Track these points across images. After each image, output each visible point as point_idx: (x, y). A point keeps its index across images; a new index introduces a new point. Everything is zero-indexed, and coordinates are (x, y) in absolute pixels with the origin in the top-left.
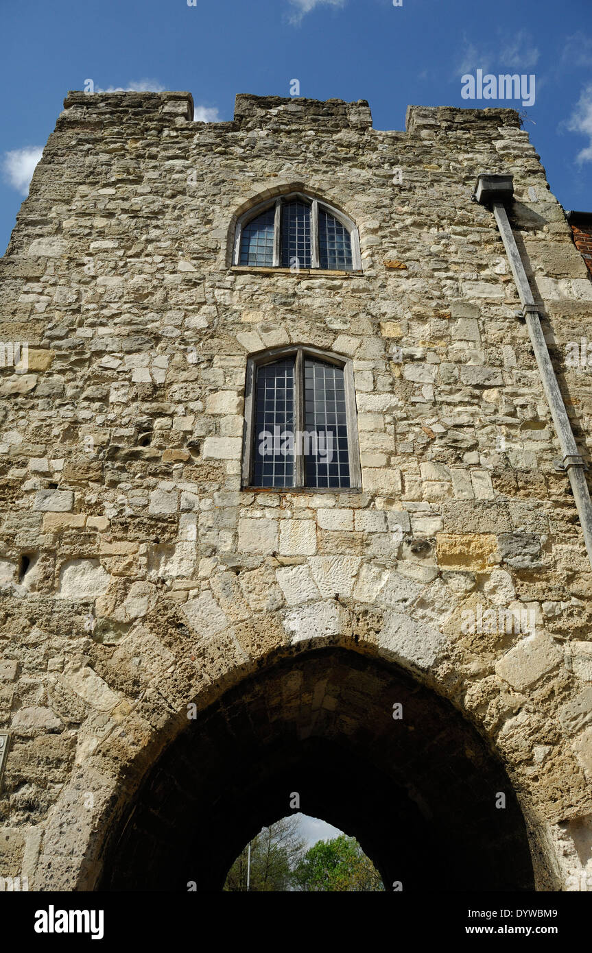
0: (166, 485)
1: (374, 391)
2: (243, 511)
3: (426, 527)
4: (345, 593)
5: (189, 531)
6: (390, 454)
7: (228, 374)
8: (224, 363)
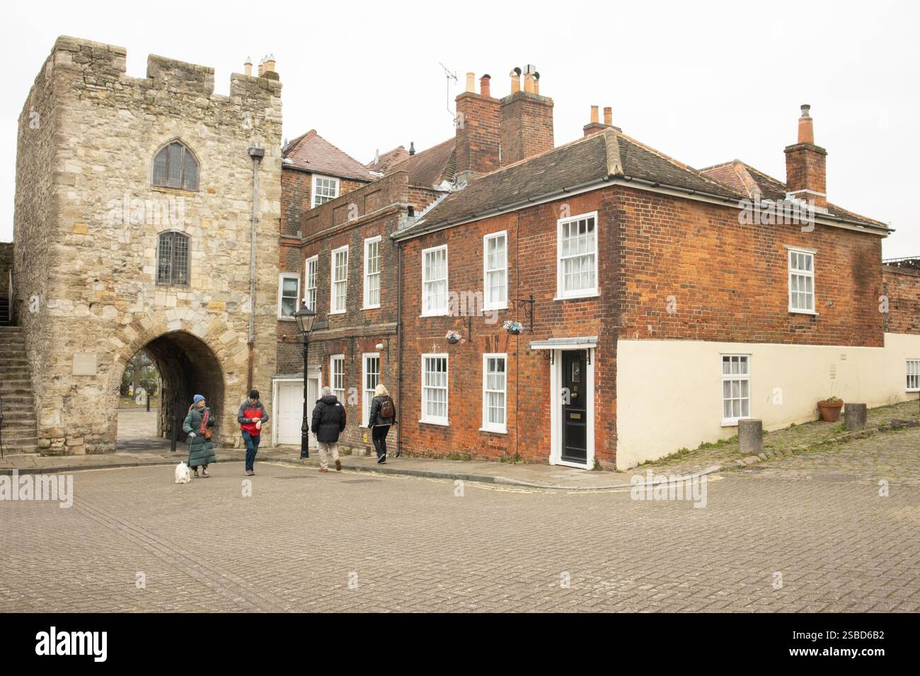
0: (132, 282)
1: (198, 251)
2: (156, 292)
3: (207, 299)
4: (183, 318)
5: (140, 296)
6: (200, 274)
7: (151, 241)
8: (149, 237)
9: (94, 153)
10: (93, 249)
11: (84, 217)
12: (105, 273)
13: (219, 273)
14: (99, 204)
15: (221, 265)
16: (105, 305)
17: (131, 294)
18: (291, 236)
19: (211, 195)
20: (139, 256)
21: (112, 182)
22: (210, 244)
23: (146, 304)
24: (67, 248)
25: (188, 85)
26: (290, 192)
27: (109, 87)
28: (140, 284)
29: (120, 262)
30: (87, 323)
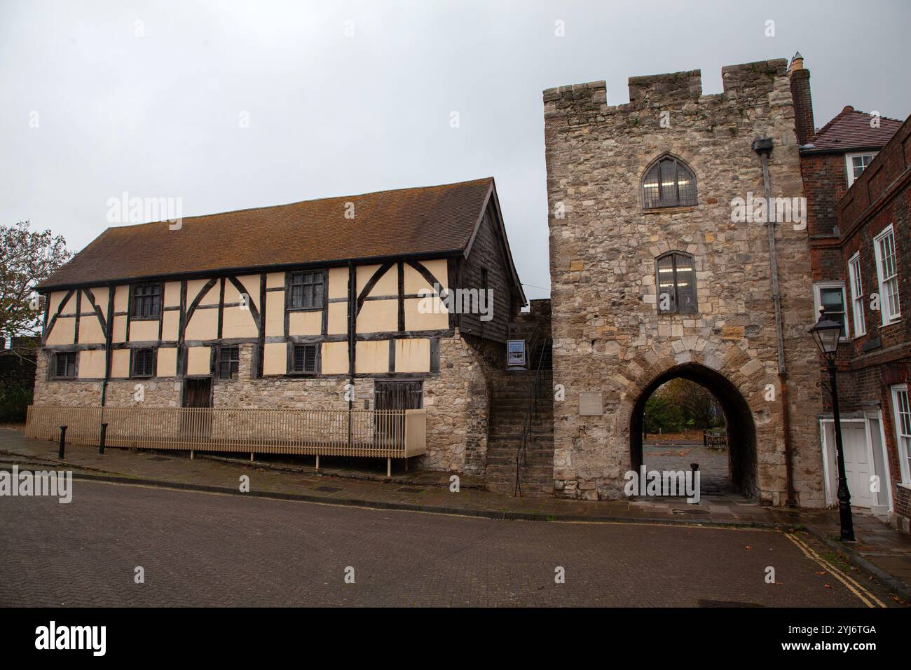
0: (633, 314)
1: (703, 270)
2: (659, 322)
3: (720, 324)
4: (693, 348)
5: (642, 330)
6: (708, 297)
7: (648, 267)
8: (646, 263)
9: (583, 189)
10: (590, 284)
11: (578, 253)
12: (603, 307)
13: (732, 293)
14: (592, 238)
15: (734, 283)
16: (607, 341)
17: (632, 326)
18: (824, 236)
19: (712, 205)
20: (637, 285)
21: (603, 213)
22: (717, 260)
23: (649, 336)
24: (565, 287)
25: (671, 95)
26: (816, 182)
27: (592, 122)
28: (641, 315)
29: (617, 295)
30: (590, 361)
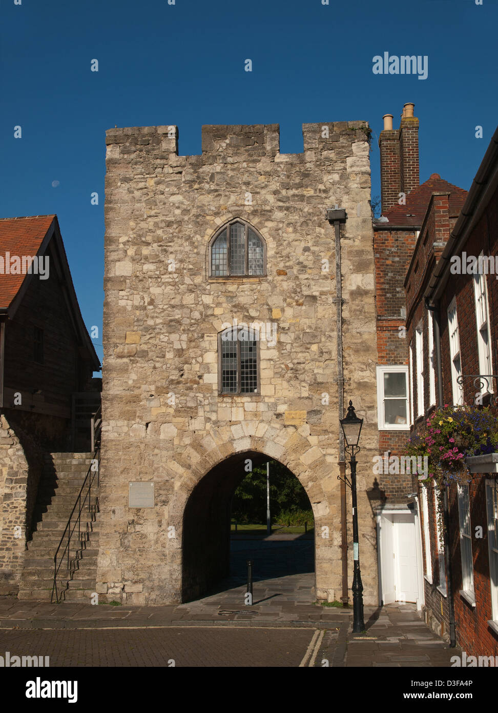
0: (192, 394)
1: (268, 350)
2: (219, 404)
3: (282, 408)
4: (253, 434)
5: (201, 412)
6: (271, 379)
7: (210, 343)
8: (209, 338)
9: (146, 251)
10: (147, 359)
11: (135, 324)
12: (159, 384)
13: (296, 373)
14: (151, 307)
15: (299, 363)
16: (163, 423)
17: (191, 408)
18: (391, 317)
19: (281, 278)
20: (198, 362)
21: (166, 278)
22: (283, 338)
23: (208, 420)
24: (119, 361)
25: (246, 151)
26: (387, 259)
27: (158, 173)
28: (200, 395)
29: (176, 372)
30: (142, 446)
